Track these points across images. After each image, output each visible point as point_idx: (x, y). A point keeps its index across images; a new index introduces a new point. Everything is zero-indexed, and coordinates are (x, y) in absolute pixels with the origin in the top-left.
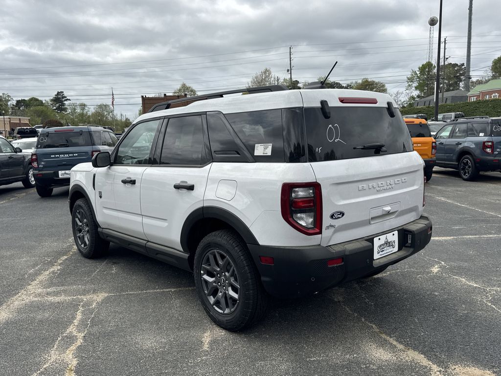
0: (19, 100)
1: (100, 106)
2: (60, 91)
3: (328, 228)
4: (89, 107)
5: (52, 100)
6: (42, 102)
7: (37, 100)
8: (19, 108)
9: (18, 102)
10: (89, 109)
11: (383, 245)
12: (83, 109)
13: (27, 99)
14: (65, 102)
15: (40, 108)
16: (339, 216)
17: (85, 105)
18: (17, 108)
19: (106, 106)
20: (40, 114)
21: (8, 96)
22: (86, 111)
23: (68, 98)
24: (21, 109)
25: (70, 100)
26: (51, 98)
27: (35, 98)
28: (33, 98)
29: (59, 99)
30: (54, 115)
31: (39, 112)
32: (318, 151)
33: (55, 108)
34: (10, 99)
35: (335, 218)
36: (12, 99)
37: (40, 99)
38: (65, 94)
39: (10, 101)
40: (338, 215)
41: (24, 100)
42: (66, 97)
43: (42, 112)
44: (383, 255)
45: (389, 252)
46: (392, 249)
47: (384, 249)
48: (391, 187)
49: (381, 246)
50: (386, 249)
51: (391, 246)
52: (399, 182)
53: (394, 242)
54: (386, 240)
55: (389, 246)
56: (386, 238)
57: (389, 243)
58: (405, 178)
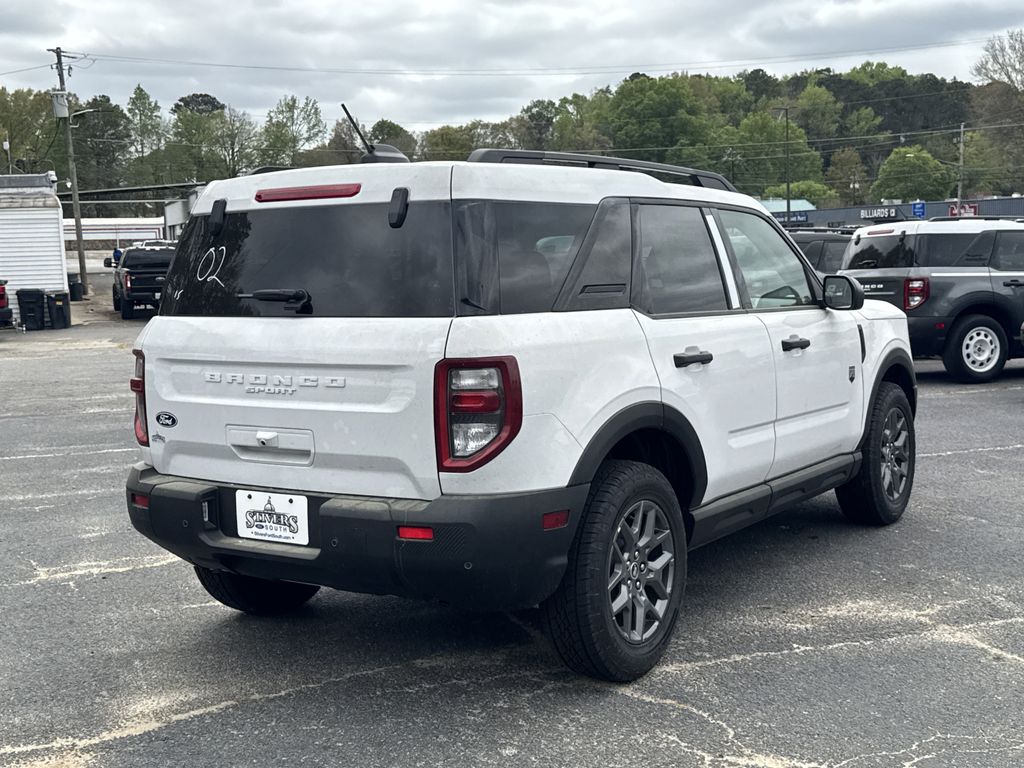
3: (155, 438)
11: (260, 513)
16: (167, 421)
32: (177, 296)
35: (163, 424)
40: (166, 418)
44: (262, 535)
45: (280, 536)
46: (288, 533)
47: (263, 524)
48: (283, 389)
49: (254, 513)
50: (269, 525)
51: (285, 524)
52: (315, 384)
53: (295, 519)
54: (269, 506)
55: (279, 522)
56: (269, 502)
57: (279, 516)
58: (340, 377)
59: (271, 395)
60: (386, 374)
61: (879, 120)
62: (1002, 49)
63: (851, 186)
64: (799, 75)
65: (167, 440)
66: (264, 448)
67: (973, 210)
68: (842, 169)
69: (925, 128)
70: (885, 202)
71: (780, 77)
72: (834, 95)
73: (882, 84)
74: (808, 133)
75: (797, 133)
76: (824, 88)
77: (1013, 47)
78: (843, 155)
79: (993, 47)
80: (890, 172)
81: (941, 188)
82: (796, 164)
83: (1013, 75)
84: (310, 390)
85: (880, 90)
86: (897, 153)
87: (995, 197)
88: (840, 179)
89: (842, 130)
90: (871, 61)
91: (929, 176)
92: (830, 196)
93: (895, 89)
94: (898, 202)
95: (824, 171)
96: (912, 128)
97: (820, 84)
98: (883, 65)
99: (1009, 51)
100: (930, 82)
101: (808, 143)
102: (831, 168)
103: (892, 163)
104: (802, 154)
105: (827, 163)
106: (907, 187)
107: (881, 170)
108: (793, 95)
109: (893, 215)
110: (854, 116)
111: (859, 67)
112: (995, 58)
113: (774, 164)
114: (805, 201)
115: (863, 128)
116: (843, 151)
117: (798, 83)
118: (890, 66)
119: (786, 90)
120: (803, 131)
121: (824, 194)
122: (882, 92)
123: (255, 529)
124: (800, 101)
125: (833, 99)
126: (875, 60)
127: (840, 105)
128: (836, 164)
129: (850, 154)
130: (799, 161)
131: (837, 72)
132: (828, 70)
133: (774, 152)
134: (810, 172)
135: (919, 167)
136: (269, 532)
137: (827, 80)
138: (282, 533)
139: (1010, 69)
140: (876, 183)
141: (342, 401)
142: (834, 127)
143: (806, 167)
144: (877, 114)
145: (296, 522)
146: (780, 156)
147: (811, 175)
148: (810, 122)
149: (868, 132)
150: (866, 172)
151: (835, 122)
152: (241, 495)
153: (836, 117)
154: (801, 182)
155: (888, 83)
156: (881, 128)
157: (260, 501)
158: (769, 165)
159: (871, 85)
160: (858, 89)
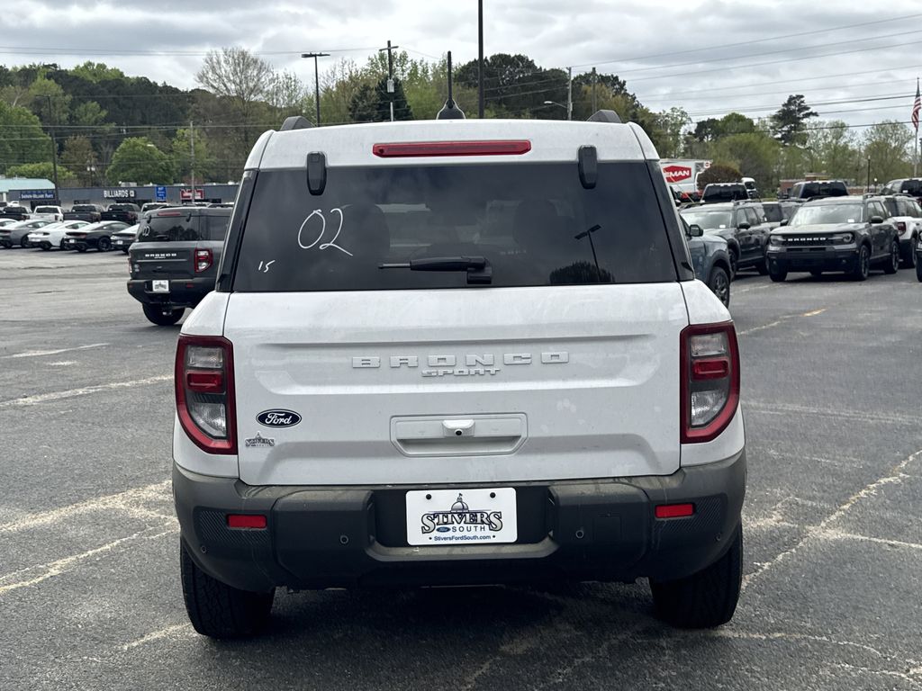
0: (704, 122)
1: (881, 128)
2: (794, 95)
3: (252, 443)
4: (854, 129)
5: (774, 118)
6: (752, 123)
7: (740, 119)
8: (702, 139)
9: (701, 125)
10: (853, 134)
11: (445, 514)
12: (838, 136)
13: (719, 117)
14: (805, 121)
15: (743, 137)
16: (282, 420)
17: (843, 126)
18: (697, 139)
19: (895, 125)
20: (743, 151)
21: (683, 113)
22: (845, 140)
23: (813, 109)
24: (705, 140)
25: (816, 114)
26: (774, 112)
27: (737, 115)
28: (733, 114)
29: (792, 114)
30: (776, 152)
31: (741, 147)
32: (264, 268)
33: (779, 136)
34: (684, 119)
35: (272, 424)
36: (690, 119)
37: (747, 115)
38: (807, 100)
39: (684, 123)
40: (279, 417)
41: (714, 120)
42: (808, 109)
43: (748, 146)
44: (445, 539)
45: (475, 537)
46: (487, 532)
47: (450, 526)
48: (481, 370)
49: (436, 515)
50: (457, 526)
51: (483, 522)
52: (528, 361)
53: (498, 515)
54: (459, 504)
55: (474, 521)
56: (460, 500)
57: (474, 514)
58: (563, 352)
59: (461, 377)
60: (619, 345)
61: (104, 113)
62: (219, 63)
63: (88, 169)
64: (28, 67)
65: (276, 444)
66: (459, 439)
67: (199, 194)
68: (75, 154)
69: (144, 123)
70: (123, 184)
71: (10, 68)
72: (63, 88)
73: (104, 83)
74: (41, 120)
75: (32, 120)
76: (53, 81)
77: (226, 62)
78: (75, 142)
79: (211, 60)
80: (122, 159)
81: (166, 175)
82: (33, 147)
83: (228, 85)
84: (519, 369)
85: (103, 87)
86: (127, 143)
87: (215, 184)
88: (74, 162)
89: (71, 118)
90: (92, 61)
91: (156, 164)
92: (69, 176)
93: (116, 87)
94: (133, 184)
95: (59, 155)
96: (132, 122)
97: (49, 77)
98: (102, 66)
99: (224, 65)
100: (144, 85)
101: (43, 128)
102: (65, 153)
103: (123, 150)
104: (38, 139)
105: (61, 148)
106: (138, 173)
107: (114, 156)
108: (25, 85)
109: (133, 195)
110: (82, 108)
111: (82, 65)
112: (213, 69)
113: (12, 146)
114: (47, 181)
115: (90, 119)
116: (75, 139)
117: (28, 74)
118: (109, 67)
119: (17, 79)
120: (38, 118)
121: (64, 175)
122: (104, 89)
123: (435, 533)
124: (32, 90)
125: (61, 91)
126: (96, 61)
127: (69, 98)
128: (70, 149)
129: (81, 140)
130: (37, 144)
131: (63, 68)
132: (55, 65)
133: (12, 136)
134: (46, 154)
135: (147, 156)
136: (458, 534)
137: (55, 74)
138: (479, 534)
139: (225, 80)
140: (111, 167)
141: (564, 379)
142: (65, 117)
143: (43, 150)
144: (102, 108)
145: (499, 518)
146: (18, 139)
147: (48, 157)
148: (42, 110)
149: (96, 123)
150: (97, 157)
151: (64, 112)
152: (412, 498)
153: (66, 107)
154: (41, 163)
155: (109, 81)
156: (106, 120)
157: (444, 500)
158: (8, 146)
159: (95, 82)
160: (84, 85)
